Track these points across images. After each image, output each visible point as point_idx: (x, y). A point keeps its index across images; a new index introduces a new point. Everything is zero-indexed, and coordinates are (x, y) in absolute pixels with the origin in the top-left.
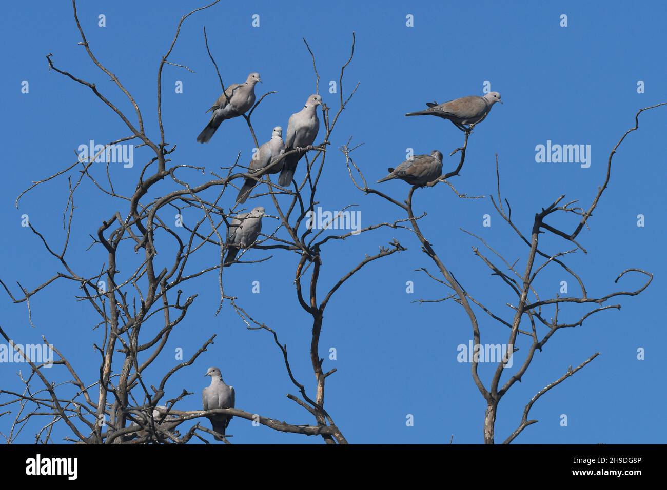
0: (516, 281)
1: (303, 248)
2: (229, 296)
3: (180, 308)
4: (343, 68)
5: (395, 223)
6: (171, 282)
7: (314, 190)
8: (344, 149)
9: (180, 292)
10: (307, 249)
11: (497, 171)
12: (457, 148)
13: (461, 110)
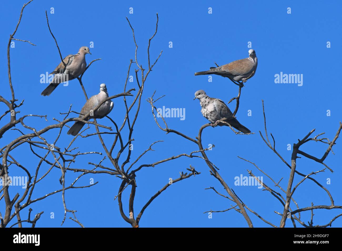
0: (281, 194)
1: (123, 174)
2: (71, 210)
3: (31, 222)
4: (150, 40)
5: (191, 154)
6: (22, 204)
7: (131, 130)
8: (150, 100)
9: (31, 210)
10: (126, 175)
11: (264, 113)
12: (233, 98)
13: (235, 69)
